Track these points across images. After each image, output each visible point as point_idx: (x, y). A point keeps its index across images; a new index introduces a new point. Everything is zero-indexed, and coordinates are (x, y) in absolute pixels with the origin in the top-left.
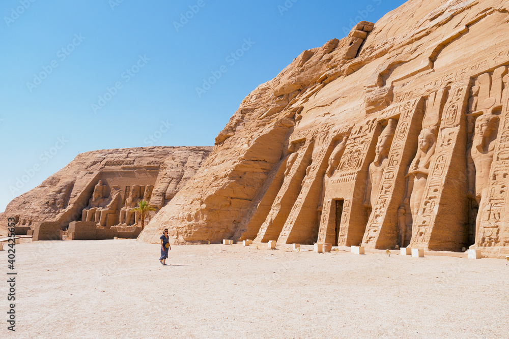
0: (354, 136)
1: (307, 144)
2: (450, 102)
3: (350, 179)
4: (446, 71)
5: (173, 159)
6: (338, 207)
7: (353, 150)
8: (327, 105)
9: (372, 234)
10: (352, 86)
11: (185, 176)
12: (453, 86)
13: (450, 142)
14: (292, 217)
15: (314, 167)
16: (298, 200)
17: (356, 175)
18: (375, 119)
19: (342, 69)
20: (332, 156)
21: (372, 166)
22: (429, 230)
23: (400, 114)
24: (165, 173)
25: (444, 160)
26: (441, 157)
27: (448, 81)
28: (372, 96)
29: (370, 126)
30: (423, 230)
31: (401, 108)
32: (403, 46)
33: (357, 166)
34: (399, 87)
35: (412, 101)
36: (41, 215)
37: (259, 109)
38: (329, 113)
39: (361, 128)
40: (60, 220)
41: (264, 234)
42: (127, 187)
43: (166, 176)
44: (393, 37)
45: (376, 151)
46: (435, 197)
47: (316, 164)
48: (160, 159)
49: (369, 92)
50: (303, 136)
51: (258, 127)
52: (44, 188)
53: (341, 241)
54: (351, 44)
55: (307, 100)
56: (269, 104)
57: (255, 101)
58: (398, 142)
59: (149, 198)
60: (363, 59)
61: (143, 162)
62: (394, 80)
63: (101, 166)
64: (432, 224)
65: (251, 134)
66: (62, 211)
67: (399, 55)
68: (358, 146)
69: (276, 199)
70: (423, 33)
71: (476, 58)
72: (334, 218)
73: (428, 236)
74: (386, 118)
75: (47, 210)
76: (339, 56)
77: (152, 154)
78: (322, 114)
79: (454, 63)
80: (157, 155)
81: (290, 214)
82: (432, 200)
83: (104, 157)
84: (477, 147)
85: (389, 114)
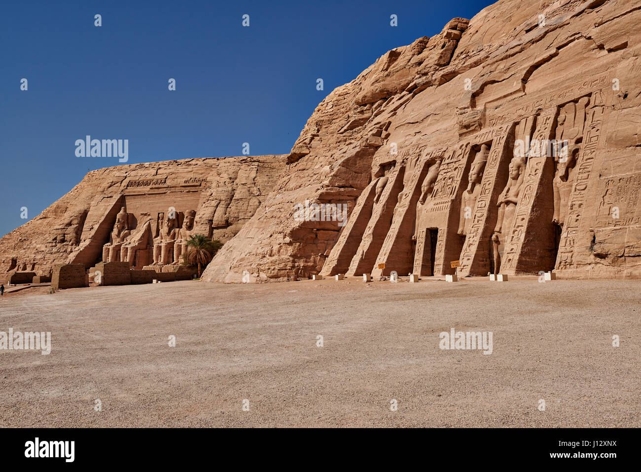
0: (447, 161)
1: (398, 167)
2: (539, 131)
3: (444, 208)
4: (537, 96)
5: (219, 175)
6: (432, 236)
7: (446, 176)
8: (417, 122)
9: (465, 262)
10: (445, 101)
11: (237, 196)
12: (542, 114)
13: (537, 171)
14: (386, 249)
15: (407, 194)
16: (390, 230)
17: (450, 203)
18: (469, 143)
19: (433, 78)
20: (425, 182)
21: (465, 194)
22: (516, 257)
23: (493, 140)
24: (209, 194)
25: (531, 189)
26: (529, 187)
27: (538, 108)
28: (465, 119)
29: (463, 151)
30: (511, 256)
31: (494, 134)
32: (497, 61)
33: (451, 194)
34: (492, 110)
35: (504, 127)
36: (48, 256)
37: (338, 120)
38: (420, 132)
39: (454, 152)
40: (74, 261)
41: (356, 267)
42: (159, 214)
43: (211, 198)
44: (489, 44)
45: (469, 179)
46: (522, 226)
47: (408, 190)
48: (201, 176)
49: (461, 114)
50: (393, 157)
51: (338, 144)
52: (47, 220)
53: (437, 271)
54: (443, 47)
55: (395, 114)
56: (350, 115)
57: (332, 109)
58: (490, 170)
59: (190, 227)
60: (457, 68)
61: (179, 180)
62: (487, 101)
63: (122, 188)
64: (519, 251)
65: (331, 153)
66: (76, 249)
67: (493, 73)
68: (452, 173)
69: (367, 229)
70: (517, 49)
71: (564, 86)
72: (429, 248)
73: (515, 263)
74: (480, 143)
75: (55, 250)
76: (430, 61)
77: (190, 169)
78: (413, 133)
79: (544, 89)
80: (197, 170)
81: (383, 245)
82: (520, 228)
83: (125, 175)
84: (560, 177)
85: (481, 140)
